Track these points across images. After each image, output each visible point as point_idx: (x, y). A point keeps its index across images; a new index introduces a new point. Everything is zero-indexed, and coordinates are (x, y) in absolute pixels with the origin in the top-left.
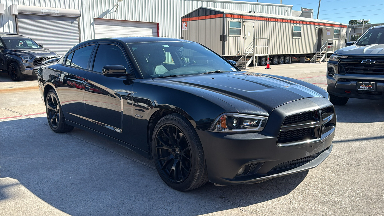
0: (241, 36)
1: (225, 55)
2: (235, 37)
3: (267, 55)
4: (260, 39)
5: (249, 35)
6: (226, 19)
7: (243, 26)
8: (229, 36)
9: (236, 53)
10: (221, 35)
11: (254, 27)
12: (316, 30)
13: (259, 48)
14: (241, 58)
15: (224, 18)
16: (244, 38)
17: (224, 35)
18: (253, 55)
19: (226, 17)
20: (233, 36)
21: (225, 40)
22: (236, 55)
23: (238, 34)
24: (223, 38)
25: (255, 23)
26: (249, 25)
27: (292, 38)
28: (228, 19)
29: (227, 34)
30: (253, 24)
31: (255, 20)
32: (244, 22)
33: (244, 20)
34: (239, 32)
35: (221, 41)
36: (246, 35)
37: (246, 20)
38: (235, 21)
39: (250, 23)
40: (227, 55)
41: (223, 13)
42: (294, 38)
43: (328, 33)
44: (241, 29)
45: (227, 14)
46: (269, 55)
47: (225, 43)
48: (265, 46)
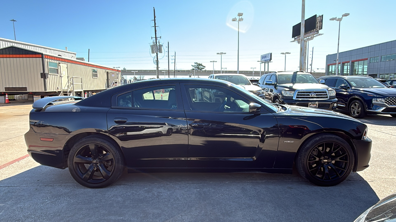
0: (58, 75)
1: (47, 91)
2: (54, 75)
3: (82, 90)
4: (75, 78)
5: (64, 74)
6: (45, 59)
7: (59, 67)
8: (49, 75)
9: (56, 89)
10: (41, 73)
11: (67, 68)
12: (105, 72)
13: (76, 85)
14: (61, 93)
15: (44, 59)
16: (61, 76)
17: (45, 73)
18: (73, 91)
19: (45, 57)
20: (52, 75)
21: (46, 77)
22: (56, 91)
23: (56, 73)
24: (44, 76)
25: (67, 64)
26: (63, 66)
27: (93, 78)
28: (47, 60)
29: (47, 73)
30: (66, 65)
31: (67, 62)
32: (59, 63)
33: (59, 62)
34: (57, 71)
35: (42, 78)
36: (62, 74)
37: (61, 62)
38: (53, 61)
39: (64, 64)
40: (49, 91)
41: (42, 54)
42: (94, 78)
43: (113, 75)
44: (58, 69)
45: (45, 55)
46: (84, 91)
47: (47, 80)
48: (80, 83)
